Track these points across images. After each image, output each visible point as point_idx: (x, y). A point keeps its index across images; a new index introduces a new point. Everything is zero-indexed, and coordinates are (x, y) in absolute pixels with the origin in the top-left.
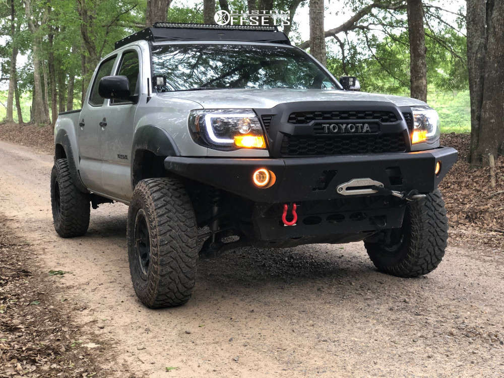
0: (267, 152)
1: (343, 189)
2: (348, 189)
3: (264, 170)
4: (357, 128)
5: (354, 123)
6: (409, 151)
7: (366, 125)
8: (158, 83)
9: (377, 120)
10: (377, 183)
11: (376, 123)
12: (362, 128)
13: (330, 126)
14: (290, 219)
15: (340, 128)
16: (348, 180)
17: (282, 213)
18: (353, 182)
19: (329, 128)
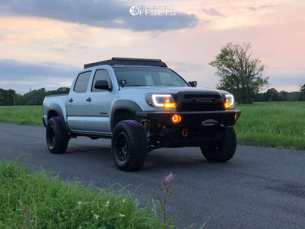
0: (176, 109)
1: (204, 123)
2: (206, 123)
3: (176, 116)
4: (207, 101)
5: (206, 99)
6: (225, 110)
7: (210, 100)
8: (123, 83)
9: (214, 98)
10: (216, 122)
11: (214, 99)
12: (209, 101)
13: (197, 100)
14: (185, 134)
15: (201, 101)
16: (205, 120)
17: (182, 132)
18: (207, 121)
19: (198, 101)
